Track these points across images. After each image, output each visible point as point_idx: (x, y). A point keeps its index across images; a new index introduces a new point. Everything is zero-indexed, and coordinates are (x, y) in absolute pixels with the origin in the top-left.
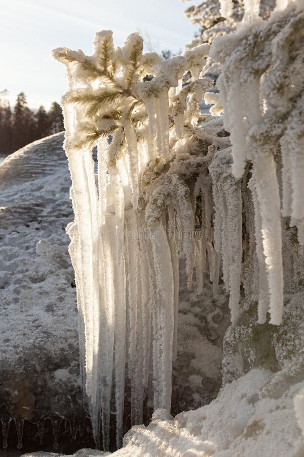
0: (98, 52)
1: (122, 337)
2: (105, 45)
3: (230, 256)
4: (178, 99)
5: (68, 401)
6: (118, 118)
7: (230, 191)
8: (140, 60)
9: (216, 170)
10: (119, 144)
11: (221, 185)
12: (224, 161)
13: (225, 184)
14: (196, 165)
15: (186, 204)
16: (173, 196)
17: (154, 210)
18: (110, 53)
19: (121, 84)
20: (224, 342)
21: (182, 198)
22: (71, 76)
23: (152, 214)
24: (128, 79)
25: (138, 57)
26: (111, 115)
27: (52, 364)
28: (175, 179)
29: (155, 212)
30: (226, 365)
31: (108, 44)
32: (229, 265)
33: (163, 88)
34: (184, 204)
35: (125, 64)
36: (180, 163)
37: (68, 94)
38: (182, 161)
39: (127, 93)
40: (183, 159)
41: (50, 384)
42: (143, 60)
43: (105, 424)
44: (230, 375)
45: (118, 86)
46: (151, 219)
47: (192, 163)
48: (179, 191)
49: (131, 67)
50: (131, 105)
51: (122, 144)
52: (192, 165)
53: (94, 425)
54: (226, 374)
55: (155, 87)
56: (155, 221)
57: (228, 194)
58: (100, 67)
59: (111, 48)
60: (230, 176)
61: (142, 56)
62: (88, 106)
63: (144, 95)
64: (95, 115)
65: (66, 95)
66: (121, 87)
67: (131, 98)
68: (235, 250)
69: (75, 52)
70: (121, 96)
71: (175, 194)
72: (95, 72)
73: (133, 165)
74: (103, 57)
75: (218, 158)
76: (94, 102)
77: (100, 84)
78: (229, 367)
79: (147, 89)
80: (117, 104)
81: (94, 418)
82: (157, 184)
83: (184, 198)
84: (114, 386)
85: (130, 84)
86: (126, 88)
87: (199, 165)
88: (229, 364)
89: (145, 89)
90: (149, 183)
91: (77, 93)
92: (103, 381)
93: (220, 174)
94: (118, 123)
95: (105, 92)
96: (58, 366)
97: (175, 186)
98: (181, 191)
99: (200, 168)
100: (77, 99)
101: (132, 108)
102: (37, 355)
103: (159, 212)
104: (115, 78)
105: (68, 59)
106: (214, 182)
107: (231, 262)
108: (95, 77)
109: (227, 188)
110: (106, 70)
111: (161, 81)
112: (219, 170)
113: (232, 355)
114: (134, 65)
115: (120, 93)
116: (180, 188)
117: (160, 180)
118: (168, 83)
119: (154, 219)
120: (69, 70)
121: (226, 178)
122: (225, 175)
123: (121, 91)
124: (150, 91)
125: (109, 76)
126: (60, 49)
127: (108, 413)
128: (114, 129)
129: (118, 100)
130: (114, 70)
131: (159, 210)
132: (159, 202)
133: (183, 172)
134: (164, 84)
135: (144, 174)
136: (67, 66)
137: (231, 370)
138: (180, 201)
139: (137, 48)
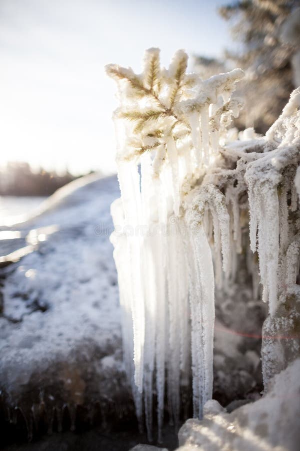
0: (147, 70)
1: (162, 329)
2: (153, 62)
3: (268, 254)
4: (213, 119)
5: (114, 385)
6: (160, 137)
7: (269, 194)
8: (183, 79)
9: (253, 177)
10: (162, 158)
11: (258, 189)
12: (259, 169)
13: (262, 188)
14: (227, 177)
15: (223, 209)
16: (210, 203)
17: (196, 215)
18: (157, 71)
19: (164, 103)
20: (263, 333)
21: (219, 203)
22: (121, 92)
23: (195, 218)
24: (171, 98)
25: (182, 77)
26: (154, 133)
27: (100, 353)
28: (212, 188)
29: (197, 216)
30: (267, 353)
31: (156, 62)
32: (266, 262)
33: (205, 104)
34: (221, 209)
35: (170, 82)
36: (214, 175)
37: (119, 109)
38: (216, 174)
39: (169, 112)
40: (216, 173)
41: (98, 370)
42: (186, 79)
43: (148, 404)
44: (270, 363)
45: (162, 106)
46: (194, 223)
47: (224, 176)
48: (217, 198)
49: (175, 86)
50: (172, 124)
51: (164, 159)
52: (224, 178)
53: (138, 405)
54: (267, 362)
55: (198, 103)
56: (197, 225)
57: (267, 196)
58: (147, 86)
59: (158, 67)
60: (268, 180)
61: (185, 75)
62: (135, 123)
63: (188, 110)
64: (140, 132)
65: (117, 110)
66: (164, 106)
67: (172, 117)
68: (273, 248)
69: (125, 69)
70: (163, 115)
71: (212, 202)
72: (142, 91)
73: (174, 176)
74: (151, 75)
75: (252, 167)
76: (141, 119)
77: (147, 103)
78: (269, 356)
79: (191, 104)
80: (160, 123)
81: (138, 400)
82: (196, 194)
83: (221, 204)
84: (155, 371)
85: (173, 103)
86: (169, 108)
87: (230, 177)
88: (269, 352)
89: (189, 105)
90: (187, 193)
91: (127, 109)
92: (146, 367)
93: (256, 181)
94: (161, 141)
95: (151, 111)
96: (104, 355)
97: (212, 194)
98: (219, 198)
99: (231, 180)
100: (127, 115)
101: (173, 127)
102: (86, 346)
103: (201, 217)
104: (159, 97)
105: (119, 76)
106: (250, 188)
107: (269, 259)
108: (142, 95)
109: (266, 191)
110: (152, 89)
111: (203, 98)
112: (255, 177)
113: (272, 344)
114: (178, 84)
115: (164, 113)
116: (217, 195)
117: (197, 191)
118: (209, 99)
119: (197, 223)
120: (119, 86)
121: (263, 183)
122: (262, 180)
123: (164, 111)
124: (194, 106)
125: (155, 95)
126: (111, 65)
127: (151, 396)
128: (157, 145)
129: (161, 120)
130: (159, 89)
131: (200, 215)
132: (200, 208)
133: (216, 183)
134: (205, 100)
135: (183, 185)
136: (118, 82)
137: (272, 358)
138: (217, 207)
139: (182, 65)
